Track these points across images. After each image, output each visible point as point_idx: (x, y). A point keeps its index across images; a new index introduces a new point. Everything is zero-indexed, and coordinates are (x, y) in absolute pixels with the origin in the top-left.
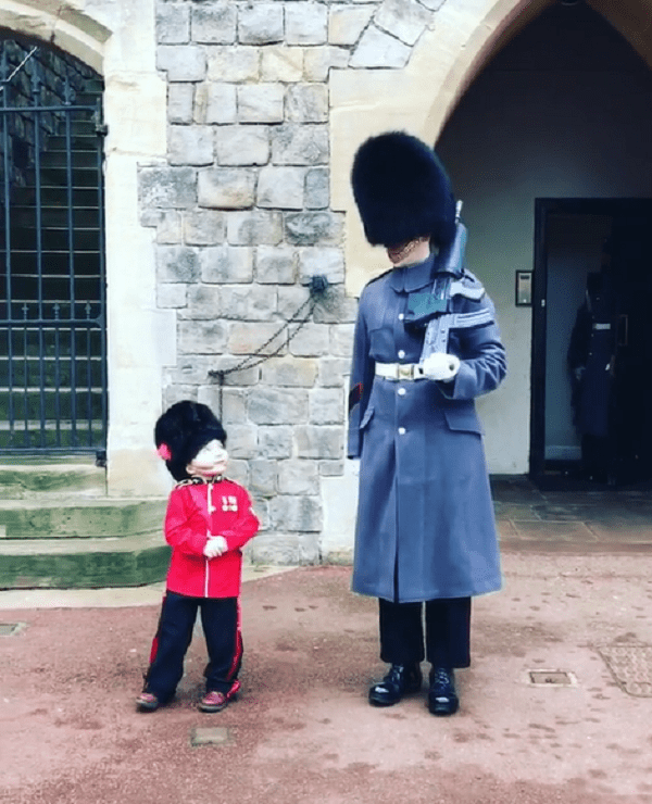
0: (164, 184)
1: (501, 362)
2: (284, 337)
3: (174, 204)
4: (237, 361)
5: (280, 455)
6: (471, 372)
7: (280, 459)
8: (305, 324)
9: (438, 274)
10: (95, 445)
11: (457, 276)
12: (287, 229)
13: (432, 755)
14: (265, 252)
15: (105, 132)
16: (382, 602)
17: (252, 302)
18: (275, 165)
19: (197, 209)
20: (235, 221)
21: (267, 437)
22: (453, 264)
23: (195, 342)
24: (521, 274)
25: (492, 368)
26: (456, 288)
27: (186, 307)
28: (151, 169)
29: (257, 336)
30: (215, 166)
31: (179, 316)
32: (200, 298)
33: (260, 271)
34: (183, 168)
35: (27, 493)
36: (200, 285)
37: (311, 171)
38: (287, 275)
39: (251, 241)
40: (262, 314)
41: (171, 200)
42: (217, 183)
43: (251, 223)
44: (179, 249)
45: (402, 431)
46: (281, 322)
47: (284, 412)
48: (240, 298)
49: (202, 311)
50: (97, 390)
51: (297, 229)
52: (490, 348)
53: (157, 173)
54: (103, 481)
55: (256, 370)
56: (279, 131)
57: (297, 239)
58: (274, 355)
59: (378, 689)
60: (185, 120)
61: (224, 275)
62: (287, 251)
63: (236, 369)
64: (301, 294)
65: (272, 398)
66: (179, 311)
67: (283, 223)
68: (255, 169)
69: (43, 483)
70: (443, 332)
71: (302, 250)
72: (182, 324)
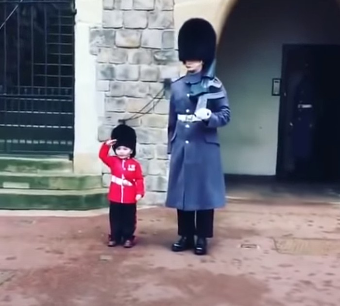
0: (101, 36)
1: (228, 114)
2: (151, 105)
3: (105, 45)
4: (131, 115)
5: (149, 157)
6: (216, 117)
7: (149, 159)
8: (161, 100)
9: (204, 77)
10: (68, 151)
11: (211, 79)
12: (154, 57)
13: (190, 265)
14: (144, 67)
15: (75, 13)
16: (179, 211)
17: (138, 89)
18: (150, 29)
19: (115, 47)
20: (131, 53)
21: (144, 150)
22: (210, 73)
23: (113, 107)
24: (275, 81)
25: (224, 116)
26: (211, 83)
27: (109, 91)
28: (95, 29)
29: (139, 105)
30: (123, 29)
31: (105, 94)
32: (115, 87)
33: (142, 76)
34: (109, 29)
35: (39, 171)
36: (116, 81)
37: (165, 32)
38: (154, 78)
39: (138, 62)
40: (142, 95)
41: (104, 43)
42: (123, 36)
43: (138, 54)
44: (106, 65)
45: (187, 142)
46: (151, 99)
47: (151, 139)
48: (133, 87)
49: (116, 93)
50: (70, 127)
51: (158, 57)
52: (224, 108)
53: (98, 31)
54: (72, 166)
55: (139, 119)
56: (152, 13)
57: (159, 62)
58: (147, 113)
59: (175, 245)
60: (110, 8)
61: (126, 77)
62: (154, 67)
63: (130, 119)
64: (159, 86)
65: (145, 132)
66: (107, 93)
67: (152, 55)
68: (140, 30)
69: (46, 167)
70: (205, 101)
71: (161, 66)
72: (107, 98)
